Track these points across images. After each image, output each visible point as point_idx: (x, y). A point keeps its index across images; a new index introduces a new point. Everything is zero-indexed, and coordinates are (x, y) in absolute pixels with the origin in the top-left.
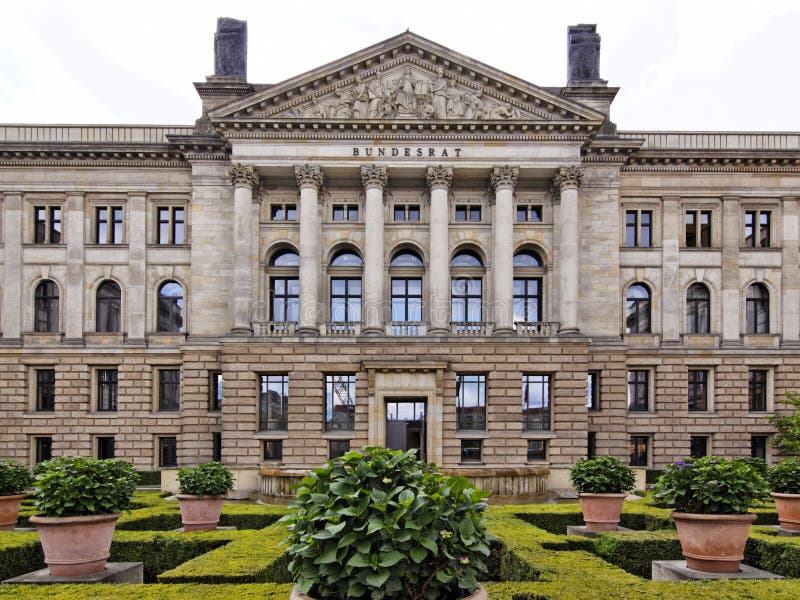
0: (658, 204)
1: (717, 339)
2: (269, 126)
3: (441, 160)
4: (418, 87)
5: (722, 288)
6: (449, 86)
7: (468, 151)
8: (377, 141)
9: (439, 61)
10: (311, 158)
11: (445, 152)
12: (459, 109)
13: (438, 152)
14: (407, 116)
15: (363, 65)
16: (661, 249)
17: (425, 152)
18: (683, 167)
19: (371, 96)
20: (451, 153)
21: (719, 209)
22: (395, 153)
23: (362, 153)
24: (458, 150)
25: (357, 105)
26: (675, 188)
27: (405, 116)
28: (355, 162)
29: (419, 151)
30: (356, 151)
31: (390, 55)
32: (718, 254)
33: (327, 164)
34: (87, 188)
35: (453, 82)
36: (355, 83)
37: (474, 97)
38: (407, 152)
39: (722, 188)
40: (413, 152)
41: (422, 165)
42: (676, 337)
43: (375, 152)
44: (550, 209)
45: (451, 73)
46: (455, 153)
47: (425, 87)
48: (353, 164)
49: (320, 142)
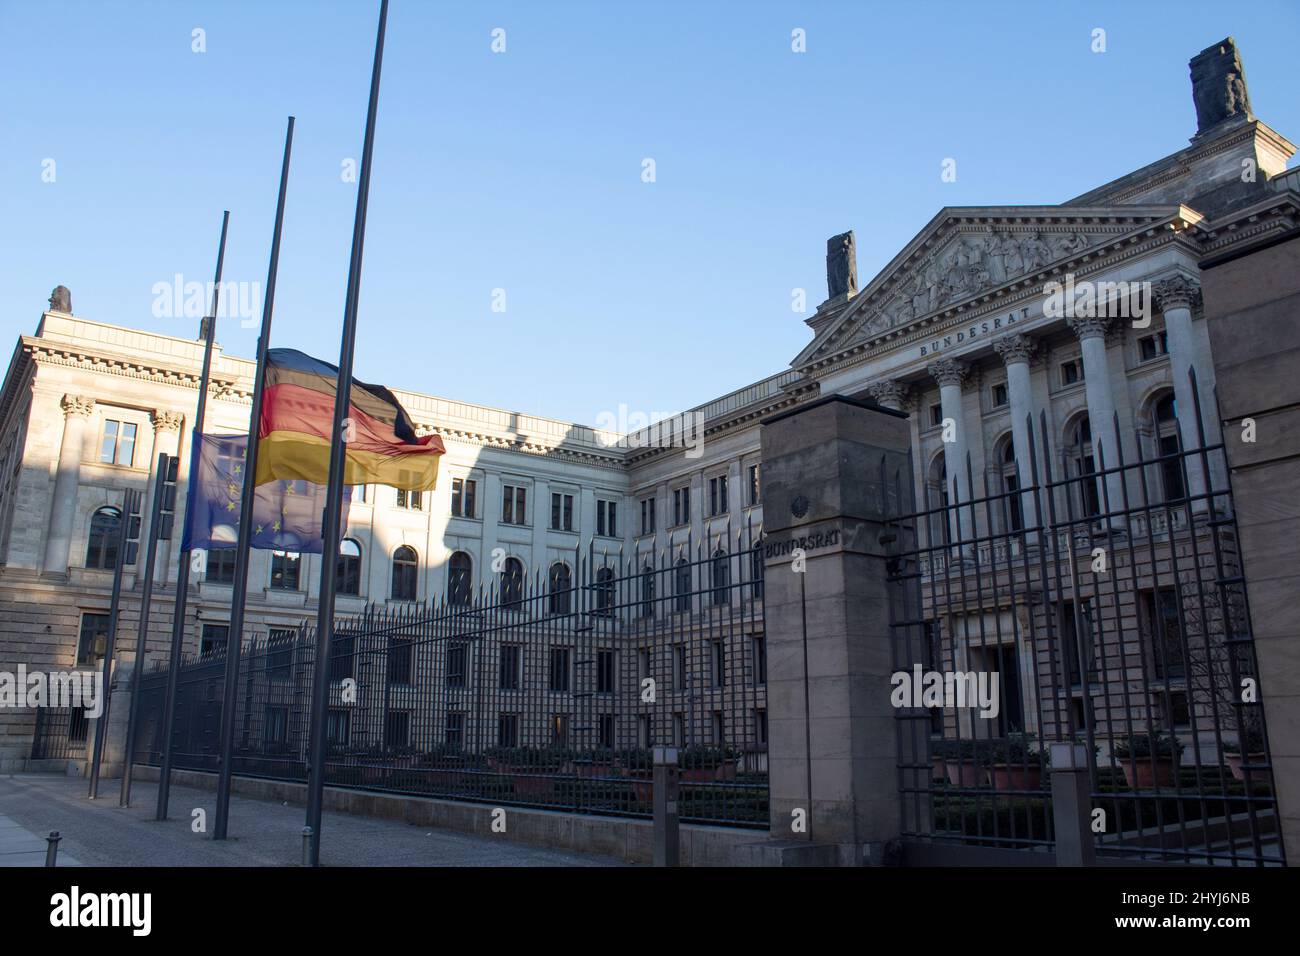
2: (851, 353)
3: (1008, 328)
4: (972, 255)
6: (1003, 240)
7: (1032, 308)
8: (940, 332)
9: (983, 222)
11: (1011, 318)
12: (1017, 262)
13: (1004, 320)
14: (960, 296)
15: (913, 259)
17: (991, 324)
19: (928, 286)
20: (1018, 315)
22: (960, 337)
23: (930, 350)
24: (1025, 310)
25: (915, 301)
27: (960, 297)
28: (922, 363)
29: (984, 326)
30: (923, 350)
31: (936, 237)
33: (900, 374)
34: (741, 452)
35: (1005, 235)
36: (911, 279)
38: (972, 332)
40: (979, 330)
43: (942, 344)
45: (999, 228)
46: (1022, 315)
47: (977, 253)
48: (922, 366)
49: (889, 352)
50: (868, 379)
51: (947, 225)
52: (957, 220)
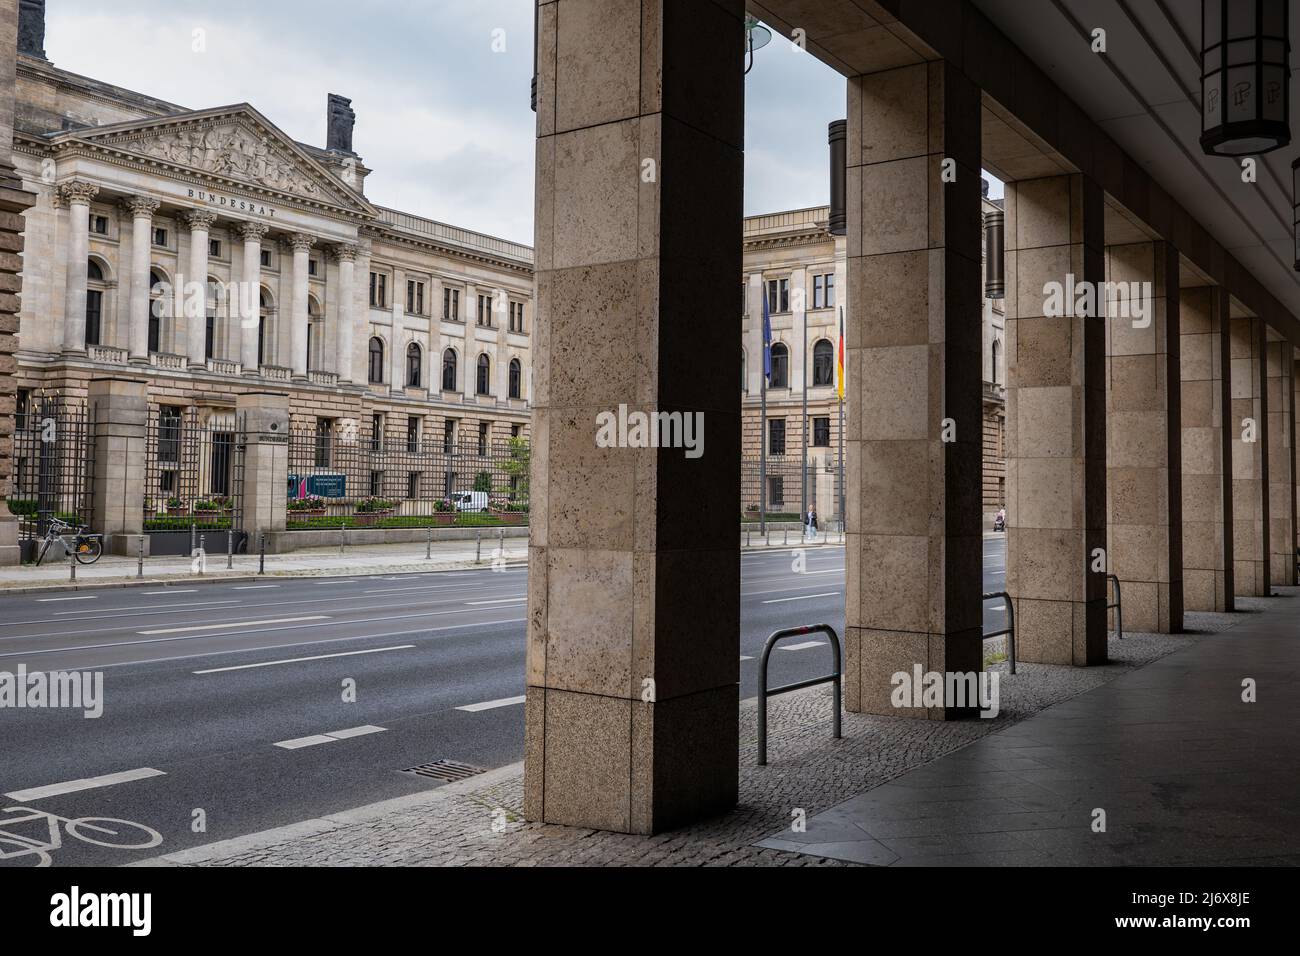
0: (389, 271)
1: (426, 392)
2: (124, 156)
3: (259, 217)
4: (245, 147)
5: (430, 350)
6: (269, 154)
7: (280, 214)
8: (210, 189)
9: (266, 133)
10: (152, 191)
11: (262, 211)
12: (275, 176)
13: (257, 209)
14: (240, 176)
15: (207, 121)
16: (391, 310)
17: (247, 206)
18: (410, 246)
19: (208, 146)
20: (267, 211)
21: (429, 282)
22: (224, 202)
23: (196, 196)
24: (272, 211)
25: (196, 151)
26: (402, 261)
27: (238, 175)
28: (189, 203)
29: (242, 204)
30: (191, 192)
31: (230, 118)
32: (427, 321)
33: (166, 199)
35: (272, 151)
36: (195, 130)
37: (287, 168)
38: (233, 202)
39: (432, 267)
40: (238, 204)
41: (244, 217)
42: (400, 389)
43: (207, 198)
44: (323, 266)
45: (272, 144)
46: (270, 213)
47: (252, 150)
48: (190, 205)
49: (161, 177)
50: (137, 187)
51: (238, 114)
52: (247, 117)
